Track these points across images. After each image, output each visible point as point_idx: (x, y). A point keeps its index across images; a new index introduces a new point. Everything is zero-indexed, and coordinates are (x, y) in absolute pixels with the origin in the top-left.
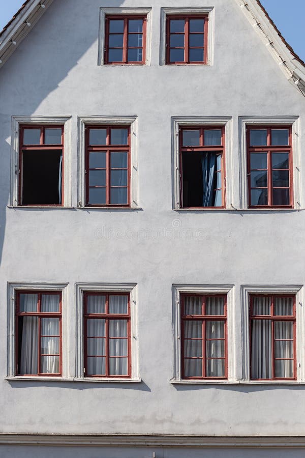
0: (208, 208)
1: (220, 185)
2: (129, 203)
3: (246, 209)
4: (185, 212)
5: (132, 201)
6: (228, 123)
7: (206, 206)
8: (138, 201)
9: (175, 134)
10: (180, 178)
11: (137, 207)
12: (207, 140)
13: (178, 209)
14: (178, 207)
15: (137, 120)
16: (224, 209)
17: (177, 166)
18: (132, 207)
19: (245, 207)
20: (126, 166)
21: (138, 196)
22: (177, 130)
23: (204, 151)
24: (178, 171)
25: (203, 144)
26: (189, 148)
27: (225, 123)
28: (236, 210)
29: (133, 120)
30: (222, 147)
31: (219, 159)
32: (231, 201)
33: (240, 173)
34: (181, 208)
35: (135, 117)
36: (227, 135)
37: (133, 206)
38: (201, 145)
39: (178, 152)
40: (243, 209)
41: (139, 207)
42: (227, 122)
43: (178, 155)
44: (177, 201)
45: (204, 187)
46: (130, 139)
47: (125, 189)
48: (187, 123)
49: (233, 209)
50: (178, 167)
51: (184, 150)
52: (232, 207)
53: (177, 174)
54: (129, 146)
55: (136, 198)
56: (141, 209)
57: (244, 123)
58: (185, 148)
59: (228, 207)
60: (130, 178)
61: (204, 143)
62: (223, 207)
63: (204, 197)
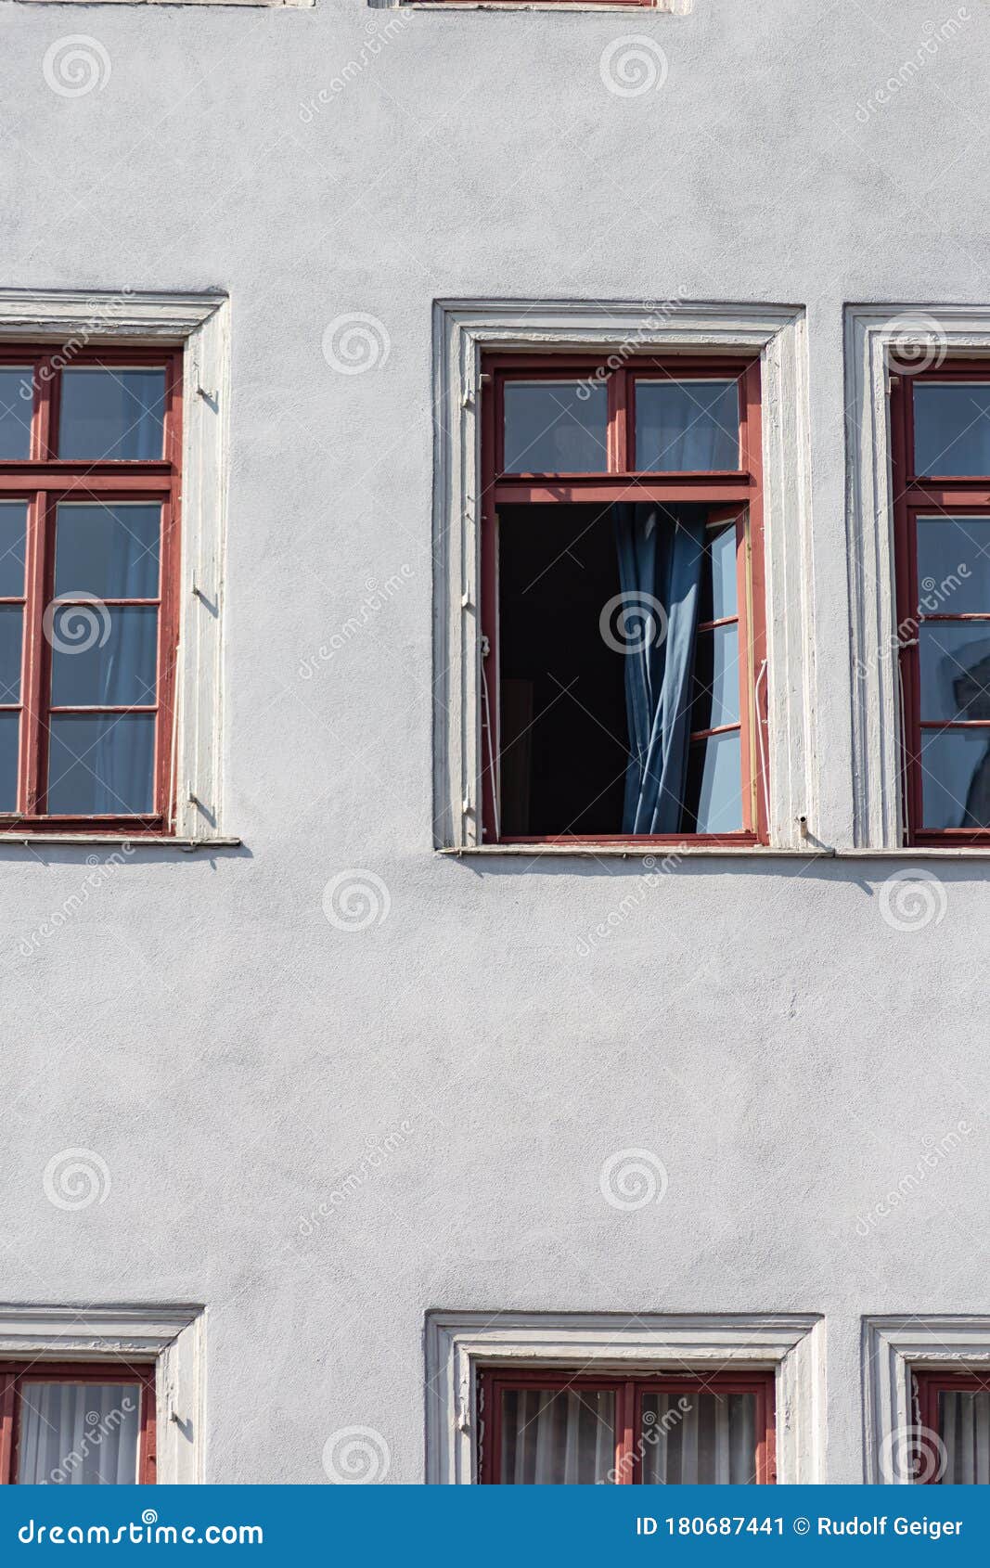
0: (656, 841)
1: (729, 706)
2: (162, 805)
3: (894, 848)
4: (511, 863)
5: (182, 799)
6: (779, 340)
7: (644, 829)
8: (218, 799)
9: (457, 400)
10: (486, 662)
11: (217, 835)
12: (648, 436)
13: (471, 846)
14: (467, 834)
15: (224, 317)
16: (757, 849)
17: (464, 590)
18: (181, 836)
19: (884, 837)
20: (147, 586)
21: (219, 769)
22: (470, 375)
23: (631, 506)
24: (472, 621)
25: (630, 462)
26: (539, 481)
27: (759, 341)
28: (832, 856)
29: (201, 313)
30: (746, 480)
31: (727, 556)
32: (800, 803)
33: (856, 632)
34: (487, 839)
35: (212, 296)
36: (774, 411)
37: (187, 826)
38: (613, 464)
39: (471, 508)
40: (877, 847)
41: (224, 833)
42: (773, 334)
43: (471, 529)
44: (464, 797)
45: (634, 716)
46: (176, 426)
47: (143, 723)
48: (533, 337)
49: (811, 848)
50: (471, 594)
51: (511, 496)
52: (807, 836)
53: (466, 641)
54: (169, 469)
55: (206, 785)
56: (236, 847)
57: (879, 343)
58: (516, 481)
59: (783, 837)
60: (171, 657)
61: (631, 459)
62: (748, 838)
63: (630, 779)
